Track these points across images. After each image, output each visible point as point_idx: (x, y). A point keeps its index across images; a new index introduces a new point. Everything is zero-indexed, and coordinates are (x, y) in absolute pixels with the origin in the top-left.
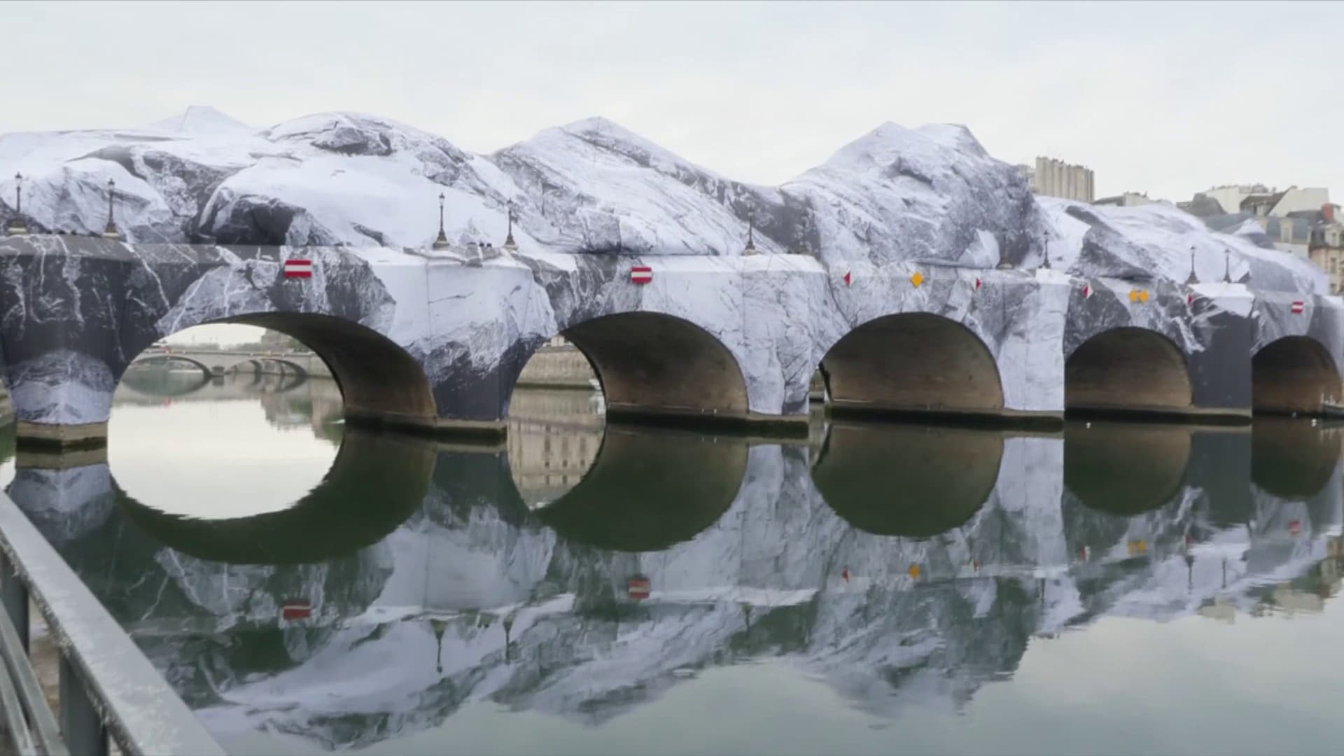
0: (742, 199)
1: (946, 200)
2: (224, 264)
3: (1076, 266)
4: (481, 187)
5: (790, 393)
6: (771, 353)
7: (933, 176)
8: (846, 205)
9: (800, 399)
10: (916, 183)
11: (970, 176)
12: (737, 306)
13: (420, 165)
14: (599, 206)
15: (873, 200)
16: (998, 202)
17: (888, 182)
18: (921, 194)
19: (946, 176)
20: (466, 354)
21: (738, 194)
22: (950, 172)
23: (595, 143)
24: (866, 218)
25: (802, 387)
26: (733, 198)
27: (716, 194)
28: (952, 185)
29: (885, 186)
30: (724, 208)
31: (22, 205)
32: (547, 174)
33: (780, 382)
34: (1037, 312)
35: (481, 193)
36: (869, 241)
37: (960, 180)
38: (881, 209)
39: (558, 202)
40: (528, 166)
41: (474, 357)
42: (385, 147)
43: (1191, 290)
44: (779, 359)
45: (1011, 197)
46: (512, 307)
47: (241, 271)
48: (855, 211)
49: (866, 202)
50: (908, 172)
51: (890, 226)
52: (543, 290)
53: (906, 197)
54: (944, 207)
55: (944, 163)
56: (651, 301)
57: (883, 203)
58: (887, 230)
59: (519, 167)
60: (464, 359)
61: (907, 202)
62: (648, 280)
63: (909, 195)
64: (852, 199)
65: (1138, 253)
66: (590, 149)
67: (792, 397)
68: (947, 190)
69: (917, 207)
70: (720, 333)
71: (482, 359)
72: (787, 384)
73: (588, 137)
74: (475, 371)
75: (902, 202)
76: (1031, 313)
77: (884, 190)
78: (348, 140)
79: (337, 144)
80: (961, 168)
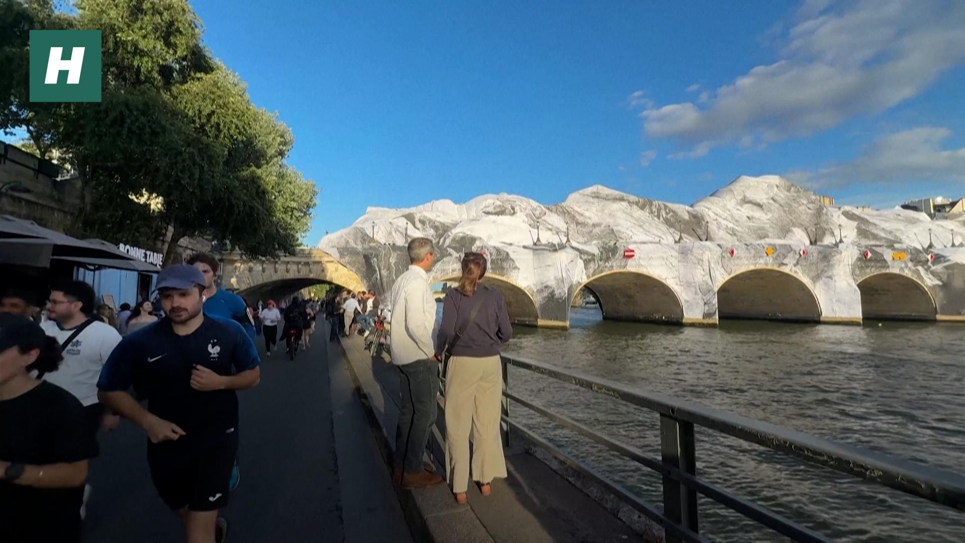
0: (668, 217)
1: (769, 216)
2: (450, 255)
3: (856, 240)
4: (550, 227)
5: (707, 308)
6: (696, 288)
7: (764, 203)
8: (720, 220)
9: (712, 311)
10: (755, 208)
11: (782, 202)
12: (673, 267)
13: (526, 219)
14: (603, 226)
15: (733, 217)
16: (801, 213)
17: (739, 207)
18: (757, 214)
19: (769, 203)
20: (553, 291)
21: (667, 214)
22: (771, 201)
23: (598, 197)
24: (730, 225)
25: (714, 305)
26: (664, 216)
27: (656, 214)
28: (772, 208)
29: (738, 209)
30: (660, 221)
31: (375, 236)
32: (577, 217)
33: (701, 303)
34: (839, 265)
35: (550, 230)
36: (735, 235)
37: (777, 205)
38: (737, 221)
39: (584, 230)
40: (569, 213)
41: (557, 292)
42: (512, 211)
43: (932, 252)
44: (701, 292)
45: (809, 208)
46: (568, 270)
47: (457, 258)
48: (724, 222)
49: (730, 218)
50: (750, 202)
51: (742, 228)
52: (582, 262)
53: (749, 215)
54: (768, 220)
55: (767, 197)
56: (632, 267)
57: (737, 218)
58: (743, 231)
59: (565, 214)
60: (552, 294)
61: (748, 218)
62: (633, 256)
63: (751, 214)
64: (723, 217)
65: (890, 233)
66: (596, 200)
67: (708, 310)
68: (770, 210)
69: (754, 220)
70: (666, 279)
71: (560, 293)
72: (705, 304)
73: (593, 195)
74: (558, 299)
75: (746, 218)
76: (836, 266)
77: (738, 212)
78: (498, 210)
79: (494, 211)
80: (776, 198)
